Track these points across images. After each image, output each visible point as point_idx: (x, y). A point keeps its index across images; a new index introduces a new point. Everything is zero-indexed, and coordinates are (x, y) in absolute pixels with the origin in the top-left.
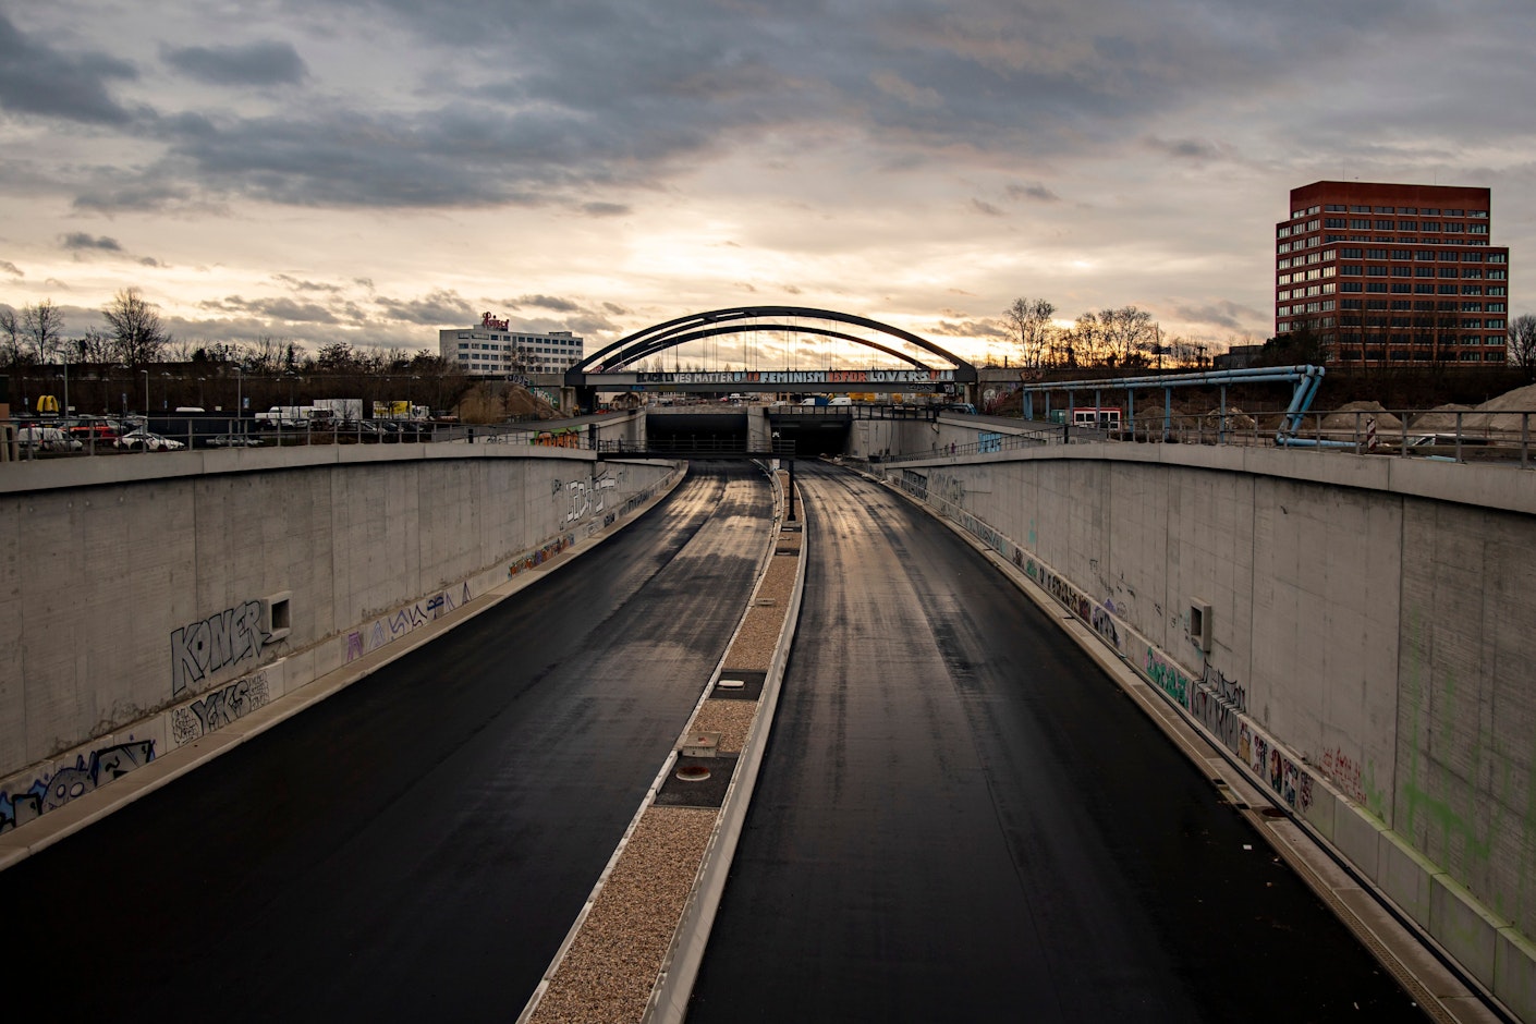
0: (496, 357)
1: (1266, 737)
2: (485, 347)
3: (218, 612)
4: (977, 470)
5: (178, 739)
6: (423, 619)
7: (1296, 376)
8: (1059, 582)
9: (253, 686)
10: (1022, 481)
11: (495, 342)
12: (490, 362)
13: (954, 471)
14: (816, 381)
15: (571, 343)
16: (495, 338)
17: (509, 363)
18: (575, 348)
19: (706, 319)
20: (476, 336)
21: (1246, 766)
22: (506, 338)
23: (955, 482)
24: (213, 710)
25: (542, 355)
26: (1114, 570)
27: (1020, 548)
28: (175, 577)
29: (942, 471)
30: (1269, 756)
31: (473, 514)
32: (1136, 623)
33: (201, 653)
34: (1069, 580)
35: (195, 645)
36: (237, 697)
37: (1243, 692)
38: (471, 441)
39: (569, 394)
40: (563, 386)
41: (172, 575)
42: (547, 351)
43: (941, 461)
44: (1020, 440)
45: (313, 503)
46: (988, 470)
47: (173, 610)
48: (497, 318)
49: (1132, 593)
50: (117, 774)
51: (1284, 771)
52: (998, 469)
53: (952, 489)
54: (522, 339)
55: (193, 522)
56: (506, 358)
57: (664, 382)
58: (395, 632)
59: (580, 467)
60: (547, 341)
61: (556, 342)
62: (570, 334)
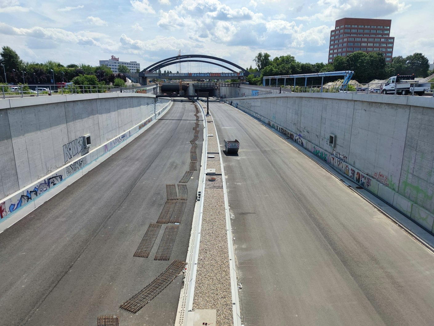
1: (354, 169)
2: (113, 66)
3: (73, 140)
4: (255, 100)
5: (68, 174)
6: (121, 141)
7: (345, 74)
8: (283, 129)
9: (84, 160)
11: (116, 64)
14: (207, 76)
15: (137, 65)
16: (115, 63)
18: (138, 66)
19: (177, 58)
20: (110, 62)
21: (347, 176)
22: (119, 63)
23: (248, 104)
24: (75, 166)
26: (302, 126)
27: (270, 121)
28: (62, 131)
29: (244, 100)
30: (356, 173)
32: (309, 140)
33: (70, 151)
34: (286, 129)
35: (69, 149)
36: (80, 163)
37: (346, 157)
38: (121, 92)
39: (140, 79)
41: (61, 130)
42: (130, 67)
45: (93, 109)
46: (259, 100)
47: (63, 140)
48: (115, 57)
49: (308, 132)
50: (54, 184)
51: (361, 177)
52: (263, 100)
54: (123, 63)
55: (65, 115)
57: (167, 76)
58: (115, 144)
59: (152, 99)
60: (130, 64)
61: (132, 64)
62: (136, 62)
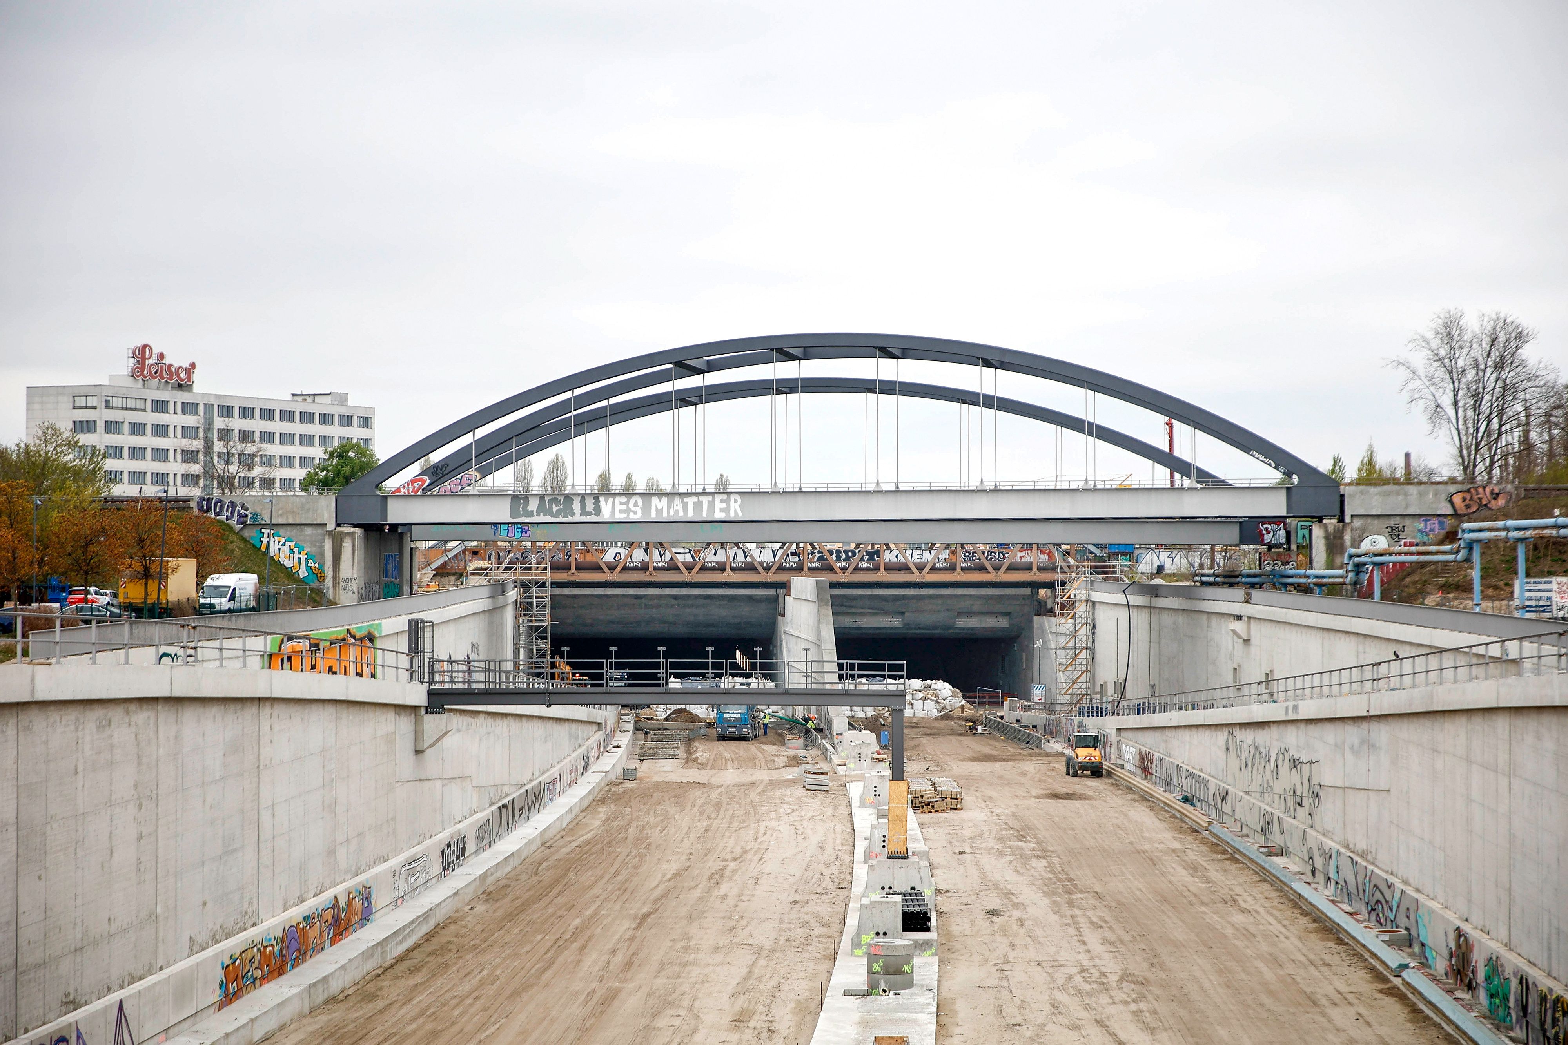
0: (161, 454)
2: (137, 429)
4: (1352, 734)
10: (1469, 761)
11: (162, 418)
12: (149, 466)
13: (1293, 738)
15: (342, 420)
16: (160, 406)
17: (195, 468)
18: (357, 432)
19: (679, 364)
20: (117, 402)
22: (189, 408)
23: (1295, 763)
25: (275, 449)
27: (1466, 928)
29: (1262, 737)
31: (140, 837)
39: (347, 543)
40: (331, 526)
42: (285, 438)
43: (1259, 712)
44: (1462, 660)
46: (1382, 733)
48: (167, 361)
52: (1406, 731)
53: (1288, 779)
54: (226, 411)
56: (189, 456)
57: (578, 518)
59: (388, 723)
60: (288, 416)
61: (307, 417)
62: (342, 399)
